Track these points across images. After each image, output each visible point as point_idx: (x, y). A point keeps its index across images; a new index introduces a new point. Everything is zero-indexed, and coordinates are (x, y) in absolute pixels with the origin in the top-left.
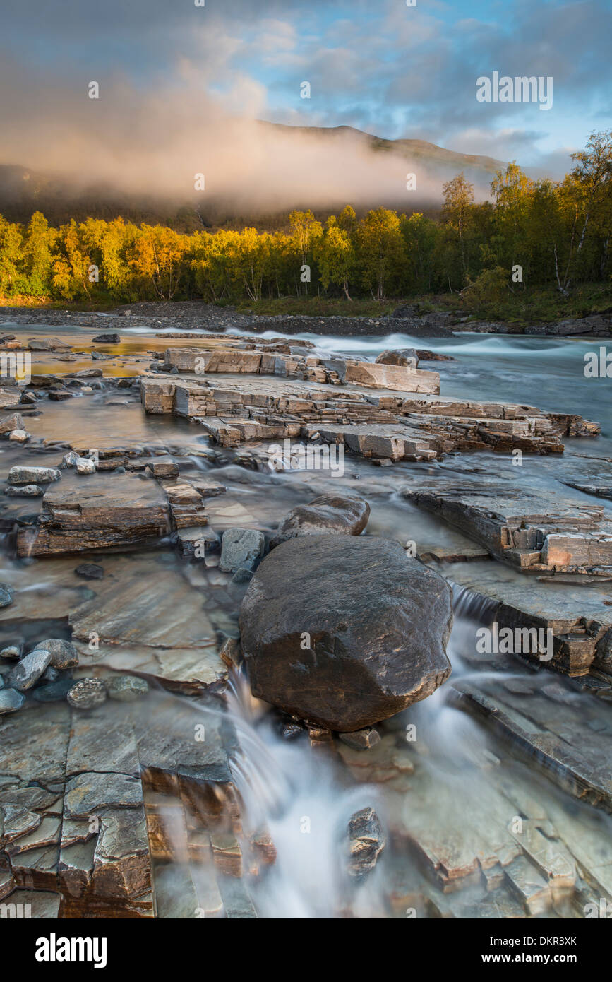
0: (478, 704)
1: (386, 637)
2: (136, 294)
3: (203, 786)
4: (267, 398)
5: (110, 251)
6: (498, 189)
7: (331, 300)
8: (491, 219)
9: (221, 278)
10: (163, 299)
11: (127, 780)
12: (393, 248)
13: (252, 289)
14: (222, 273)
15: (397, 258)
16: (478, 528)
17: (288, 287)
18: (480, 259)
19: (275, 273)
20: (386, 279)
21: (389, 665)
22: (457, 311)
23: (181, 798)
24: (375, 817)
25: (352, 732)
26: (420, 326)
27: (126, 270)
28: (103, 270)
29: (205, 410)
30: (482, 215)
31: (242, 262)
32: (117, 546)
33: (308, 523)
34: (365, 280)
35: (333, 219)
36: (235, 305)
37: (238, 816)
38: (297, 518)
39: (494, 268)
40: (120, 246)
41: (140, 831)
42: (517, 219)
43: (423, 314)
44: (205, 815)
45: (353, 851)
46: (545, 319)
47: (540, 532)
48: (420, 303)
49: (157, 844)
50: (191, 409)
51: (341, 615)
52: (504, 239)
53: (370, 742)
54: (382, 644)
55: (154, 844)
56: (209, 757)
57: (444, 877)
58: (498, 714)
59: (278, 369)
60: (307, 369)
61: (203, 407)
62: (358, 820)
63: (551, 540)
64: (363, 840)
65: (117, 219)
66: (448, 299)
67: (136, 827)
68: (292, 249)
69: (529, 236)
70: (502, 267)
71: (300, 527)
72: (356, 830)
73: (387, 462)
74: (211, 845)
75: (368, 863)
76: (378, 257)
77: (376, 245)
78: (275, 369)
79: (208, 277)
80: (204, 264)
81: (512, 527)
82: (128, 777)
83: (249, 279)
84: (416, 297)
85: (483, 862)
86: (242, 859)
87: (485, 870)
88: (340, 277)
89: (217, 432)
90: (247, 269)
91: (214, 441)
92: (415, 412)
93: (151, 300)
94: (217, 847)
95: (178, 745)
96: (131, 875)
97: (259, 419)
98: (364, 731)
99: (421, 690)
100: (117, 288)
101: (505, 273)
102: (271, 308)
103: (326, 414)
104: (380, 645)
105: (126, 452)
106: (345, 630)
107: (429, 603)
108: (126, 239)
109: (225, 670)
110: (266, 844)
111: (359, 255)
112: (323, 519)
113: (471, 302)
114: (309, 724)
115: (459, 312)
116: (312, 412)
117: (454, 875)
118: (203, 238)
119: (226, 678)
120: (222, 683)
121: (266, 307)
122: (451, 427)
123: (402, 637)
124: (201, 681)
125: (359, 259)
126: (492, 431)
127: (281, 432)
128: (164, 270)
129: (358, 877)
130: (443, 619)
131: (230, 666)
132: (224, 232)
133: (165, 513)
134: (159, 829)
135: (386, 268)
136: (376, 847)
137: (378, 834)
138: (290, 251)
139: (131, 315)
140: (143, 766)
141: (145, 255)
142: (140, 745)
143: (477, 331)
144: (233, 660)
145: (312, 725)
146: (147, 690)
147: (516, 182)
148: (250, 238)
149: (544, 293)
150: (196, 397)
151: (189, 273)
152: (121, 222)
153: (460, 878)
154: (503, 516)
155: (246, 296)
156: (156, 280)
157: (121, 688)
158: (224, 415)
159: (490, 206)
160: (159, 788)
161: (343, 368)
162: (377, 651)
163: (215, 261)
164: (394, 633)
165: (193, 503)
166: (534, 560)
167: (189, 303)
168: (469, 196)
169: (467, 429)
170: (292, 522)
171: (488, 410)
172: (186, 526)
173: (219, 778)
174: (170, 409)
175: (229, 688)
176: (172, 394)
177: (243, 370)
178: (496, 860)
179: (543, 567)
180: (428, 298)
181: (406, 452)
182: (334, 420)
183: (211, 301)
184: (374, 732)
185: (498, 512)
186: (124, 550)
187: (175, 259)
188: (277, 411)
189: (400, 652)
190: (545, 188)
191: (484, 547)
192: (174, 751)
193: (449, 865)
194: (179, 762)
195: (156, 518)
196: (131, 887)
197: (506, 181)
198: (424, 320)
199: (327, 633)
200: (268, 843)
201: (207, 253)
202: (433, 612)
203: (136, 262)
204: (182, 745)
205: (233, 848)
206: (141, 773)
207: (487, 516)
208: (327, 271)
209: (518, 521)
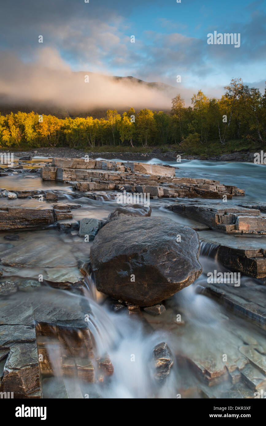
0: (214, 292)
1: (168, 253)
2: (40, 144)
3: (71, 331)
4: (100, 174)
5: (28, 126)
6: (194, 101)
7: (125, 147)
8: (192, 113)
9: (77, 137)
10: (52, 146)
11: (27, 328)
12: (151, 125)
13: (91, 142)
14: (78, 135)
15: (153, 129)
16: (203, 217)
17: (106, 141)
18: (188, 130)
19: (101, 136)
20: (148, 138)
21: (171, 267)
22: (179, 151)
23: (58, 339)
24: (167, 347)
25: (150, 306)
26: (164, 156)
27: (35, 134)
28: (25, 134)
29: (71, 178)
30: (188, 113)
31: (87, 131)
32: (27, 228)
33: (123, 214)
34: (139, 139)
35: (125, 113)
36: (83, 149)
37: (91, 348)
38: (117, 212)
39: (194, 133)
40: (33, 124)
41: (34, 354)
42: (202, 113)
43: (164, 152)
44: (72, 348)
45: (157, 366)
46: (215, 154)
47: (234, 215)
48: (163, 148)
49: (44, 366)
50: (64, 177)
51: (144, 245)
52: (198, 122)
53: (161, 311)
54: (166, 257)
55: (42, 366)
56: (74, 316)
57: (208, 377)
58: (225, 295)
59: (103, 167)
60: (116, 166)
61: (70, 176)
62: (158, 349)
63: (240, 218)
64: (162, 360)
65: (31, 112)
66: (175, 146)
67: (31, 352)
68: (108, 125)
69: (208, 120)
70: (197, 133)
71: (119, 216)
72: (158, 354)
73: (156, 197)
74: (76, 365)
75: (165, 372)
76: (145, 129)
77: (144, 124)
78: (102, 167)
79: (71, 137)
80: (70, 131)
81: (220, 214)
82: (28, 327)
83: (89, 138)
84: (161, 146)
85: (229, 368)
86: (94, 372)
87: (230, 372)
88: (128, 137)
89: (77, 185)
90: (88, 134)
91: (75, 189)
92: (166, 182)
93: (46, 147)
94: (80, 366)
95: (57, 311)
96: (27, 379)
97: (96, 182)
98: (157, 305)
99: (188, 280)
100: (31, 142)
101: (198, 135)
102: (99, 150)
103: (126, 181)
104: (165, 258)
105: (32, 192)
106: (147, 252)
107: (188, 239)
108: (35, 121)
109: (83, 277)
110: (108, 364)
111: (137, 128)
112: (130, 212)
113: (185, 147)
114: (128, 304)
115: (180, 151)
116: (120, 180)
117: (214, 376)
118: (70, 121)
119: (83, 281)
120: (81, 283)
121: (97, 150)
122: (182, 187)
123: (177, 253)
124: (70, 282)
125: (137, 130)
126: (200, 189)
127: (106, 187)
128: (52, 134)
129: (161, 380)
130: (196, 247)
131: (85, 275)
132: (78, 118)
133: (52, 213)
134: (46, 357)
135: (149, 134)
136: (169, 364)
137: (170, 356)
138: (107, 126)
139: (38, 153)
140: (37, 322)
141: (44, 127)
142: (35, 312)
143: (187, 159)
144: (87, 272)
145: (130, 304)
146: (40, 286)
147: (202, 99)
148: (90, 121)
149: (215, 144)
150: (67, 172)
151: (63, 136)
152: (33, 114)
153: (217, 377)
154: (216, 209)
155: (88, 145)
156: (49, 138)
157: (26, 286)
158: (80, 180)
159: (191, 108)
160: (45, 334)
161: (133, 165)
162: (164, 260)
163: (75, 130)
164: (172, 252)
165: (65, 209)
166: (232, 228)
167: (63, 148)
168: (183, 104)
169: (190, 188)
170: (115, 214)
171: (198, 181)
172: (62, 219)
173: (81, 325)
174: (54, 178)
175: (85, 286)
176: (55, 172)
177: (88, 168)
178: (236, 367)
179: (237, 231)
180: (166, 146)
181: (164, 193)
182: (130, 184)
183: (73, 147)
184: (162, 306)
185: (213, 208)
186: (31, 229)
187: (57, 129)
188: (104, 179)
189: (176, 261)
190: (214, 100)
191: (207, 225)
192: (54, 313)
193: (211, 370)
194: (58, 319)
195: (47, 215)
196: (27, 387)
197: (198, 98)
198: (165, 154)
199: (137, 254)
200: (109, 363)
201: (71, 127)
202: (191, 243)
203: (40, 130)
204: (59, 311)
205: (89, 366)
206: (35, 325)
207: (208, 210)
208: (123, 135)
209: (223, 212)
